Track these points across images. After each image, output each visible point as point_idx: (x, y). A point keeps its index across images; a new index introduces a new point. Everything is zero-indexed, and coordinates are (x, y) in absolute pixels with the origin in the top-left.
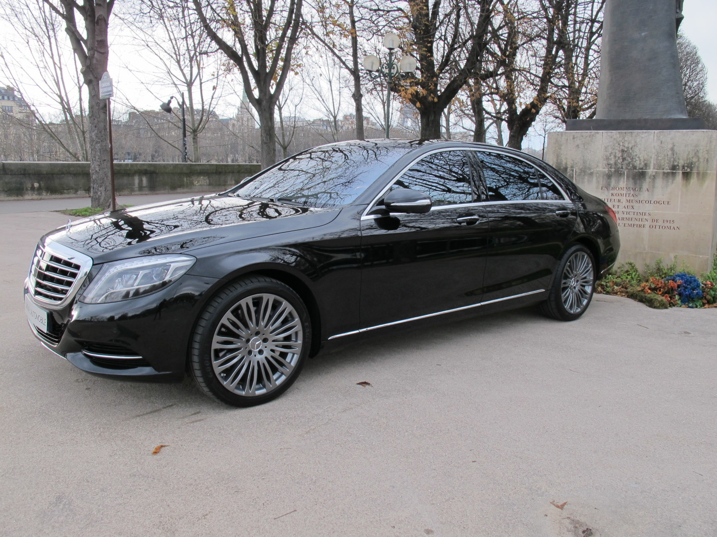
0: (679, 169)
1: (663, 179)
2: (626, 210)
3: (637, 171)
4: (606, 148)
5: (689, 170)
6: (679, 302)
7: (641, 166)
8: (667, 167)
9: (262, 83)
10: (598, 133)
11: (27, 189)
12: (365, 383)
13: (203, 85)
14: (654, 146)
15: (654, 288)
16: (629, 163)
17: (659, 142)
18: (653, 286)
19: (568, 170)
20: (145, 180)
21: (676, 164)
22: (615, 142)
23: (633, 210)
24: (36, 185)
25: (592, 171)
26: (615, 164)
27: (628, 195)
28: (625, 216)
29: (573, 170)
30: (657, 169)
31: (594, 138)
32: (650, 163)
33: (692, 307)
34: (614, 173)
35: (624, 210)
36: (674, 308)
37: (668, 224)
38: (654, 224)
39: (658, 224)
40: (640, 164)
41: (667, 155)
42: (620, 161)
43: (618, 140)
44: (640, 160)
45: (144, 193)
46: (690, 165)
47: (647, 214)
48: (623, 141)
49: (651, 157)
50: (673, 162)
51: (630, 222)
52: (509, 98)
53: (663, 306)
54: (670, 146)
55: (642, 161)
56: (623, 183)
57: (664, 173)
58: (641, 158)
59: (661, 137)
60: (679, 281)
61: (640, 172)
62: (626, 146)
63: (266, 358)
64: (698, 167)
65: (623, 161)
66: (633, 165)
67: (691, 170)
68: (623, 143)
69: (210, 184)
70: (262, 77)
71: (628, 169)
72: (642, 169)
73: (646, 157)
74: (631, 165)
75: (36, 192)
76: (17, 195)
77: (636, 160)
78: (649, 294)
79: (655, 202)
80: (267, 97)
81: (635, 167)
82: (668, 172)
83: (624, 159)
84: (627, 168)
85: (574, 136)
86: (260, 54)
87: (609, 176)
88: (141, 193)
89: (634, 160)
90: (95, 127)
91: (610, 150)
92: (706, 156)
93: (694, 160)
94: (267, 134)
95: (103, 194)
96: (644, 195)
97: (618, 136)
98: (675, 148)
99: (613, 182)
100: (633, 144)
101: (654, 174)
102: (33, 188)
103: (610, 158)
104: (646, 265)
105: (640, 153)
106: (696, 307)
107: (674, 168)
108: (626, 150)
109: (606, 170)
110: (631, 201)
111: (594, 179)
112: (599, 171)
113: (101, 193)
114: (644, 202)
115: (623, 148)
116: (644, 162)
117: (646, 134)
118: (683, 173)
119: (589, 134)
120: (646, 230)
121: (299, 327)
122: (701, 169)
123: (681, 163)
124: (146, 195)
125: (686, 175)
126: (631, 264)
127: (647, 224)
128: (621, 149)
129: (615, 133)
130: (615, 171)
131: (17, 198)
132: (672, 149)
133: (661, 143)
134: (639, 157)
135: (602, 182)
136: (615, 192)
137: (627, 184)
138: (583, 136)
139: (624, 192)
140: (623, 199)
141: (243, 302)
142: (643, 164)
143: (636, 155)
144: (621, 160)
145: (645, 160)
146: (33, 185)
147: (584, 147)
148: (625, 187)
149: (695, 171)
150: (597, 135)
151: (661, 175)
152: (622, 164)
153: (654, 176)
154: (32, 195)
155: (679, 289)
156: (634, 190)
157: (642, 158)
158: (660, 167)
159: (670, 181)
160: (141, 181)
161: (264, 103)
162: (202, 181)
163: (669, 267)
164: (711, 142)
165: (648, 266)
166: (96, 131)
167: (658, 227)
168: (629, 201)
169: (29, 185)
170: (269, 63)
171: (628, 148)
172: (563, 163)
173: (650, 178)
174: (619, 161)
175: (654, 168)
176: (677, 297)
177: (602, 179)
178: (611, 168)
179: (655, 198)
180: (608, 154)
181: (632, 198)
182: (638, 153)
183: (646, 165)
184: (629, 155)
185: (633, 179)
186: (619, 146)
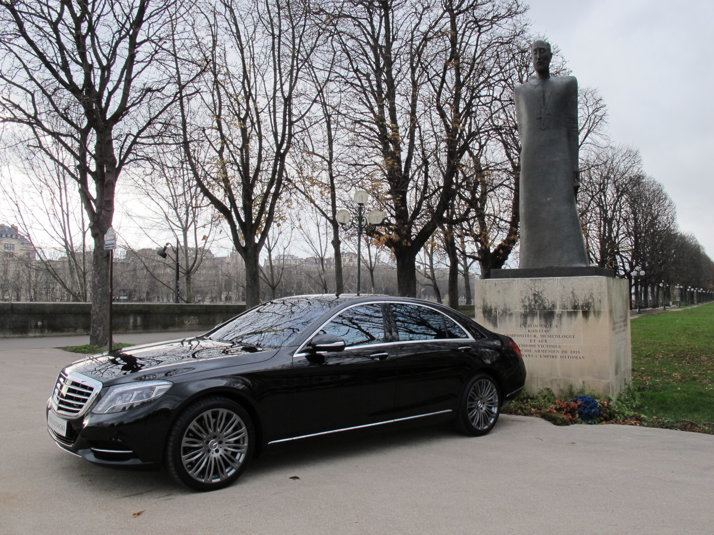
0: (579, 309)
1: (568, 317)
2: (541, 344)
3: (546, 311)
4: (521, 292)
5: (587, 309)
6: (580, 420)
7: (550, 307)
8: (570, 307)
9: (248, 233)
10: (514, 280)
11: (31, 328)
12: (296, 478)
13: (197, 230)
14: (558, 290)
16: (540, 305)
17: (562, 287)
18: (558, 407)
19: (493, 312)
20: (139, 319)
21: (576, 304)
22: (528, 287)
23: (546, 344)
24: (40, 323)
25: (511, 312)
26: (530, 305)
27: (541, 331)
28: (540, 349)
29: (496, 312)
30: (563, 309)
31: (511, 284)
32: (557, 304)
33: (591, 424)
34: (529, 314)
35: (539, 343)
36: (575, 425)
37: (575, 355)
38: (564, 354)
39: (567, 355)
40: (549, 305)
41: (569, 297)
42: (533, 303)
43: (530, 285)
44: (548, 302)
45: (138, 331)
46: (588, 305)
47: (558, 346)
49: (557, 300)
50: (574, 303)
51: (545, 354)
52: (482, 238)
53: (564, 423)
54: (571, 290)
55: (550, 303)
56: (537, 321)
57: (568, 312)
59: (563, 282)
60: (579, 402)
61: (549, 312)
62: (537, 290)
63: (221, 455)
64: (594, 307)
65: (535, 303)
67: (589, 309)
68: (534, 288)
69: (200, 324)
70: (249, 228)
72: (550, 309)
73: (553, 299)
74: (542, 306)
75: (39, 330)
76: (22, 334)
77: (546, 302)
78: (555, 413)
79: (564, 337)
80: (252, 246)
81: (545, 308)
82: (571, 311)
83: (536, 301)
84: (539, 309)
86: (247, 208)
87: (525, 316)
88: (135, 331)
89: (544, 302)
90: (98, 273)
91: (525, 294)
92: (599, 298)
93: (590, 301)
94: (252, 279)
95: (101, 332)
96: (554, 331)
97: (530, 282)
98: (575, 292)
99: (529, 320)
100: (542, 289)
101: (560, 313)
102: (36, 327)
103: (525, 300)
104: (560, 390)
105: (548, 296)
106: (595, 424)
107: (575, 307)
108: (537, 294)
109: (523, 311)
111: (514, 318)
112: (517, 312)
113: (100, 332)
114: (554, 336)
115: (535, 292)
117: (552, 281)
118: (583, 312)
119: (507, 281)
120: (558, 360)
121: (245, 434)
122: (596, 308)
123: (581, 303)
124: (140, 333)
125: (586, 314)
126: (548, 389)
127: (559, 355)
128: (533, 294)
129: (527, 280)
130: (530, 312)
131: (20, 335)
132: (573, 293)
133: (564, 288)
134: (547, 300)
135: (520, 321)
136: (531, 329)
137: (540, 322)
138: (502, 283)
139: (538, 328)
140: (538, 334)
141: (205, 414)
142: (551, 305)
143: (545, 298)
145: (552, 302)
146: (37, 324)
147: (504, 292)
148: (538, 324)
149: (592, 310)
150: (514, 282)
151: (566, 314)
152: (535, 306)
153: (560, 315)
154: (35, 333)
155: (579, 409)
156: (546, 326)
157: (550, 300)
158: (564, 307)
159: (573, 318)
160: (135, 320)
161: (250, 251)
162: (192, 320)
163: (579, 391)
164: (601, 286)
166: (99, 277)
167: (567, 357)
168: (543, 336)
169: (33, 324)
170: (254, 217)
171: (538, 292)
172: (488, 306)
173: (557, 316)
175: (560, 308)
176: (577, 416)
177: (519, 318)
178: (526, 309)
179: (563, 333)
180: (523, 297)
181: (545, 333)
182: (546, 296)
183: (554, 306)
184: (540, 298)
185: (544, 318)
186: (531, 291)
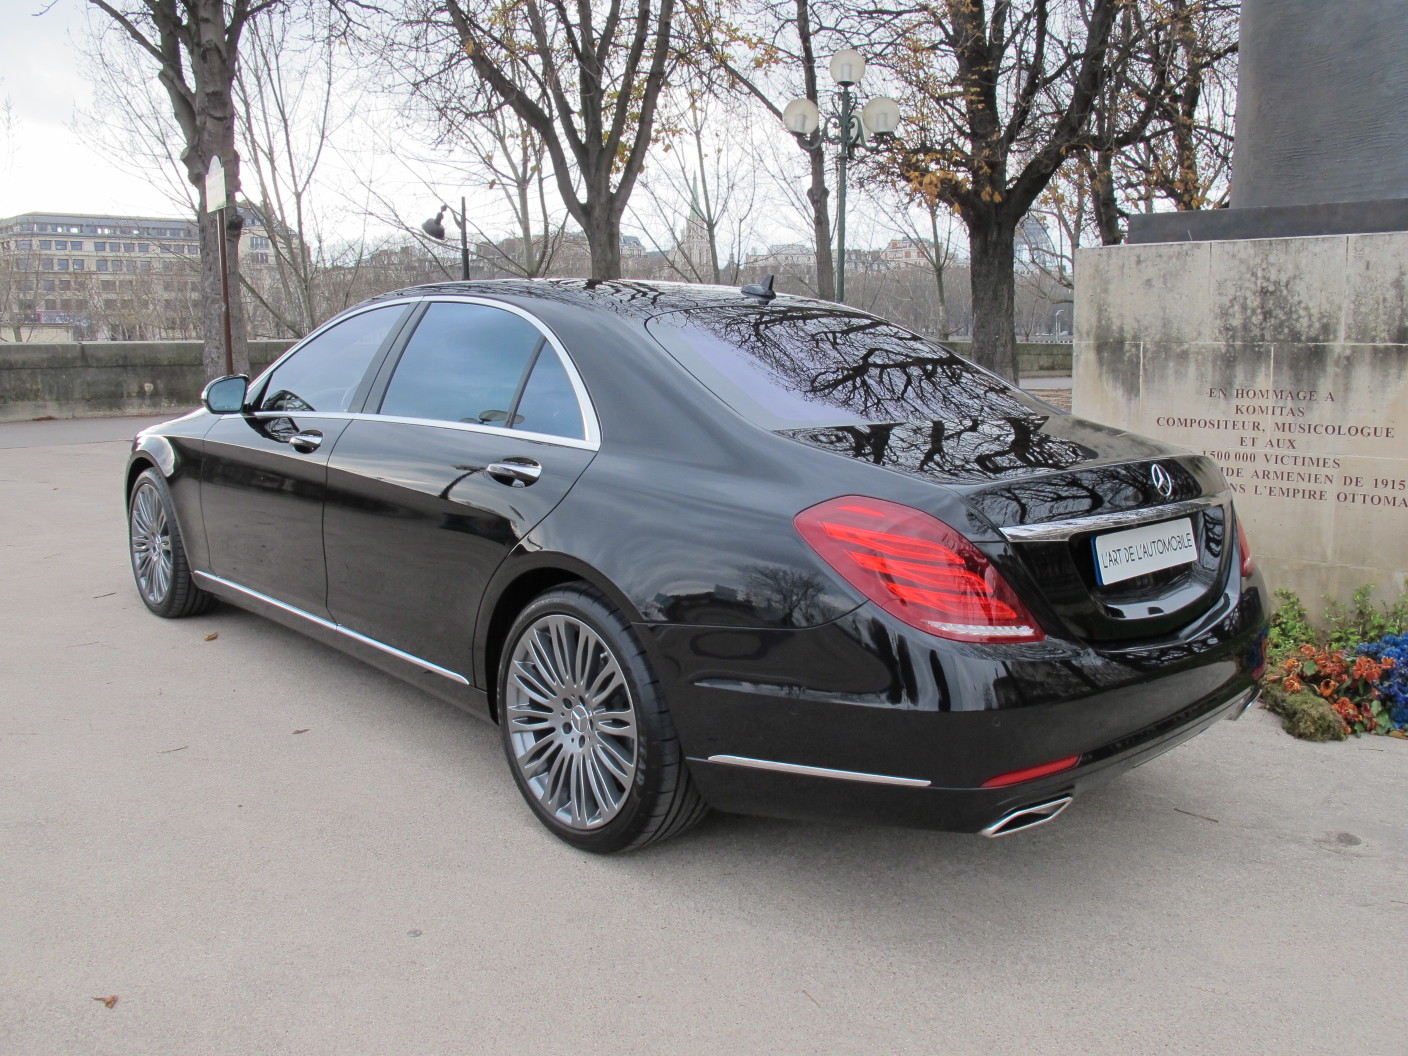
1: (1373, 366)
2: (1275, 451)
3: (1300, 345)
4: (1220, 284)
6: (1382, 721)
7: (1313, 333)
8: (1384, 335)
9: (593, 171)
10: (1198, 246)
11: (129, 396)
14: (1348, 277)
15: (1313, 676)
16: (1281, 325)
17: (1362, 265)
18: (1309, 672)
19: (1127, 347)
22: (1243, 268)
23: (1292, 453)
24: (148, 387)
25: (1186, 346)
26: (1245, 327)
27: (1277, 411)
28: (1272, 467)
29: (1137, 346)
30: (1357, 340)
31: (1189, 259)
32: (1337, 323)
34: (1240, 354)
35: (1269, 450)
36: (1366, 739)
37: (1388, 492)
38: (1350, 489)
39: (1360, 491)
40: (1310, 326)
41: (1385, 300)
42: (1257, 319)
43: (1252, 263)
44: (1310, 316)
47: (1330, 462)
48: (1264, 266)
49: (1340, 308)
50: (1401, 319)
51: (1285, 485)
53: (1326, 732)
54: (1393, 275)
55: (1314, 319)
56: (1265, 379)
57: (1375, 350)
58: (1313, 311)
59: (1367, 250)
60: (1388, 661)
61: (1309, 349)
62: (1273, 278)
65: (1265, 319)
66: (1291, 330)
68: (1264, 270)
70: (596, 155)
71: (1277, 340)
72: (1315, 340)
73: (1326, 307)
74: (1286, 331)
75: (148, 401)
76: (110, 408)
77: (1300, 317)
78: (1294, 692)
79: (1353, 431)
80: (603, 200)
81: (1296, 336)
82: (1387, 348)
83: (1267, 315)
85: (1138, 257)
86: (592, 111)
87: (1228, 361)
89: (1295, 316)
90: (210, 270)
91: (1231, 291)
96: (1323, 411)
97: (1251, 253)
98: (1406, 282)
99: (1240, 377)
100: (1290, 274)
101: (1348, 352)
102: (141, 394)
103: (1231, 311)
104: (1329, 600)
105: (1310, 297)
107: (1403, 335)
108: (1271, 288)
109: (1222, 344)
110: (1287, 427)
111: (1192, 369)
112: (1203, 347)
114: (1321, 430)
115: (1265, 284)
116: (1320, 319)
117: (1325, 246)
119: (1177, 250)
120: (1327, 508)
126: (1287, 596)
127: (1331, 490)
128: (1259, 289)
129: (1243, 247)
130: (1244, 346)
131: (108, 413)
132: (1398, 284)
133: (1367, 268)
134: (1307, 308)
135: (1212, 376)
136: (1244, 402)
137: (1275, 382)
138: (1160, 256)
139: (1270, 402)
140: (1267, 421)
142: (1317, 325)
143: (1300, 302)
144: (1261, 317)
145: (1322, 316)
146: (142, 388)
147: (1165, 283)
148: (1271, 389)
150: (1197, 252)
151: (1368, 358)
152: (1263, 329)
153: (1348, 358)
154: (140, 406)
155: (1386, 684)
156: (1295, 396)
157: (1315, 311)
158: (1362, 332)
159: (1393, 371)
161: (597, 212)
163: (1391, 610)
165: (1334, 604)
166: (211, 279)
167: (1358, 499)
168: (1282, 427)
169: (134, 388)
171: (1277, 283)
172: (1114, 327)
173: (1337, 364)
174: (1254, 319)
175: (1348, 337)
176: (1376, 707)
177: (1210, 369)
178: (1233, 337)
179: (1353, 420)
180: (1226, 301)
181: (1290, 419)
182: (1304, 296)
183: (1327, 330)
184: (1282, 303)
185: (1291, 368)
186: (1253, 279)
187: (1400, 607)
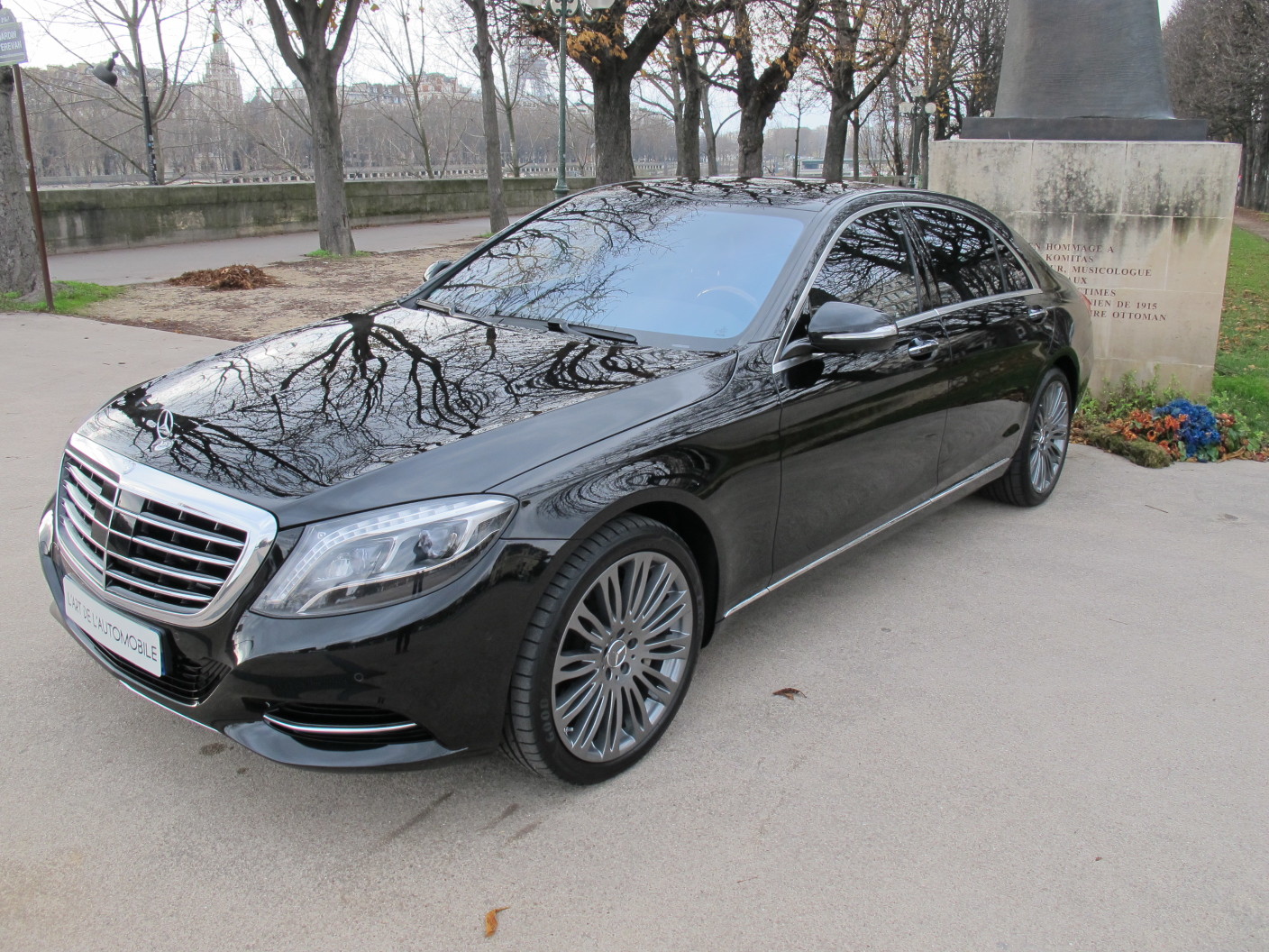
0: (1168, 213)
1: (1140, 229)
3: (1093, 215)
4: (1038, 172)
5: (1185, 215)
6: (1184, 453)
7: (1101, 207)
8: (1148, 210)
9: (310, 28)
10: (1024, 144)
12: (788, 692)
14: (1126, 171)
15: (1142, 430)
16: (1080, 201)
17: (1135, 164)
18: (1139, 426)
20: (80, 223)
21: (1163, 203)
22: (1055, 162)
23: (1084, 286)
25: (1012, 214)
26: (1055, 201)
27: (1075, 259)
30: (1130, 213)
31: (1016, 153)
32: (1118, 201)
33: (1203, 461)
34: (1053, 218)
36: (1178, 464)
37: (1146, 311)
38: (1121, 310)
39: (1128, 310)
40: (1099, 203)
41: (1149, 187)
42: (1064, 196)
43: (1061, 159)
44: (1100, 196)
45: (81, 249)
46: (1189, 206)
47: (1109, 292)
48: (1070, 161)
49: (1120, 191)
50: (1159, 200)
52: (740, 48)
53: (1163, 463)
54: (1155, 171)
55: (1102, 198)
56: (1067, 237)
57: (1141, 219)
58: (1101, 192)
59: (1139, 154)
60: (1184, 417)
61: (1098, 217)
62: (1076, 169)
63: (636, 679)
64: (1202, 210)
65: (1069, 197)
66: (1087, 205)
67: (1190, 214)
69: (208, 226)
70: (309, 16)
71: (1077, 211)
72: (1103, 211)
73: (1110, 190)
74: (1083, 205)
77: (1093, 196)
78: (1134, 440)
79: (1125, 272)
80: (322, 56)
81: (1090, 209)
82: (1149, 218)
83: (1070, 194)
84: (1075, 211)
85: (980, 150)
87: (1042, 224)
88: (75, 249)
89: (1089, 196)
91: (1046, 177)
92: (1217, 190)
93: (1196, 196)
94: (325, 129)
96: (1106, 259)
97: (1062, 151)
98: (1164, 176)
99: (1050, 235)
100: (1088, 167)
101: (1124, 220)
103: (1045, 190)
104: (1104, 382)
105: (1101, 183)
106: (1210, 460)
107: (1160, 210)
108: (1074, 176)
109: (1038, 213)
110: (1081, 269)
112: (1024, 214)
114: (1104, 271)
115: (1070, 173)
116: (1106, 198)
117: (1112, 149)
118: (1175, 220)
119: (1007, 146)
120: (1107, 322)
122: (1207, 214)
123: (1173, 201)
125: (1181, 224)
127: (1109, 310)
128: (1065, 176)
129: (1055, 145)
130: (1054, 215)
132: (1158, 177)
133: (1139, 165)
134: (1098, 191)
135: (1031, 235)
136: (1053, 253)
137: (1074, 239)
138: (996, 150)
139: (1070, 253)
140: (1068, 266)
142: (1104, 202)
143: (1093, 186)
144: (1066, 196)
145: (1108, 196)
147: (999, 170)
148: (1071, 243)
149: (1196, 216)
150: (1023, 149)
151: (1136, 224)
152: (1067, 203)
153: (1123, 224)
155: (1183, 431)
156: (1087, 249)
157: (1103, 193)
158: (1134, 208)
159: (1152, 233)
161: (316, 68)
162: (194, 219)
163: (1145, 385)
164: (1226, 164)
165: (1108, 384)
167: (1127, 316)
168: (1077, 269)
171: (1078, 173)
173: (1116, 228)
174: (1061, 196)
175: (1124, 211)
176: (1180, 445)
177: (1029, 230)
178: (1046, 209)
179: (1125, 265)
180: (1042, 183)
181: (1083, 264)
182: (1096, 182)
183: (1111, 205)
184: (1081, 186)
185: (1086, 229)
186: (1062, 169)
187: (1151, 384)
